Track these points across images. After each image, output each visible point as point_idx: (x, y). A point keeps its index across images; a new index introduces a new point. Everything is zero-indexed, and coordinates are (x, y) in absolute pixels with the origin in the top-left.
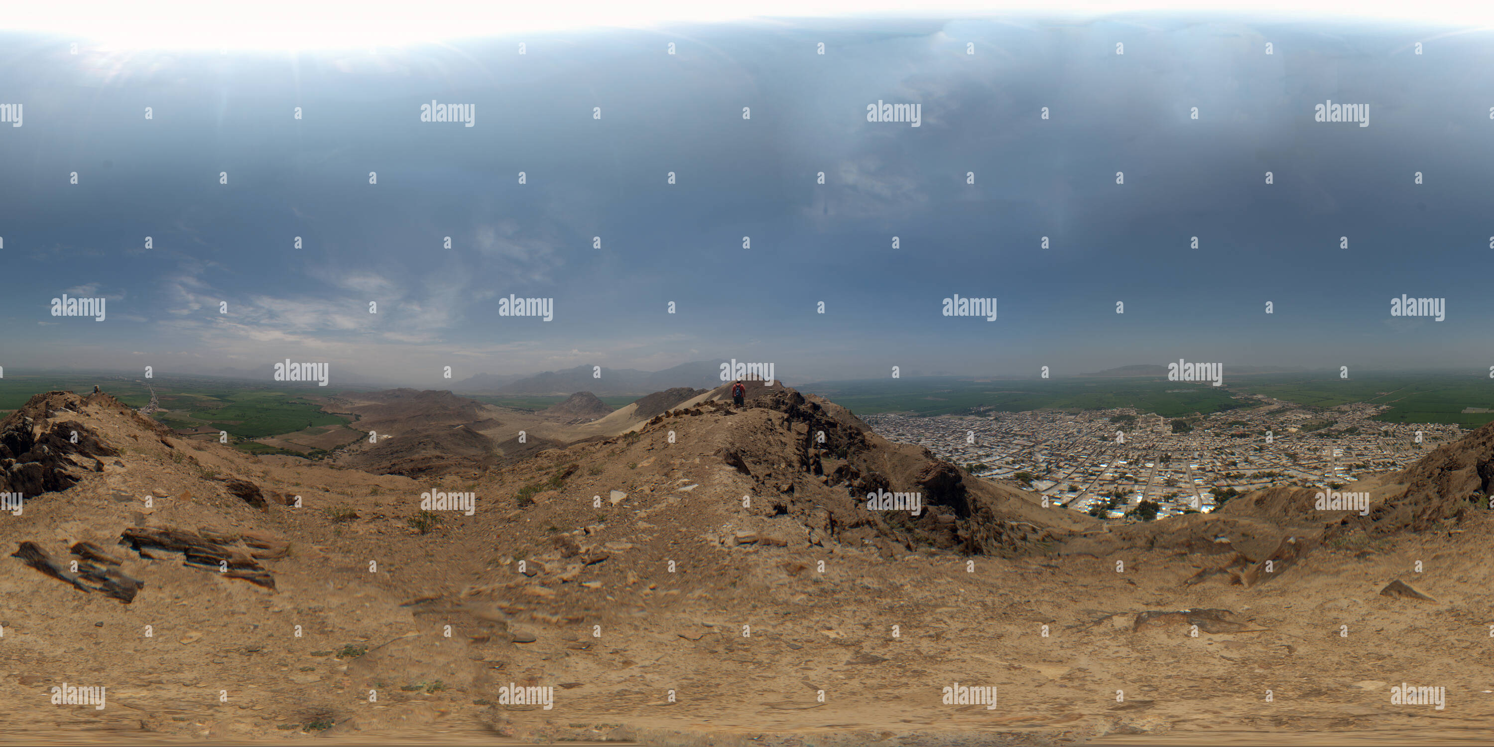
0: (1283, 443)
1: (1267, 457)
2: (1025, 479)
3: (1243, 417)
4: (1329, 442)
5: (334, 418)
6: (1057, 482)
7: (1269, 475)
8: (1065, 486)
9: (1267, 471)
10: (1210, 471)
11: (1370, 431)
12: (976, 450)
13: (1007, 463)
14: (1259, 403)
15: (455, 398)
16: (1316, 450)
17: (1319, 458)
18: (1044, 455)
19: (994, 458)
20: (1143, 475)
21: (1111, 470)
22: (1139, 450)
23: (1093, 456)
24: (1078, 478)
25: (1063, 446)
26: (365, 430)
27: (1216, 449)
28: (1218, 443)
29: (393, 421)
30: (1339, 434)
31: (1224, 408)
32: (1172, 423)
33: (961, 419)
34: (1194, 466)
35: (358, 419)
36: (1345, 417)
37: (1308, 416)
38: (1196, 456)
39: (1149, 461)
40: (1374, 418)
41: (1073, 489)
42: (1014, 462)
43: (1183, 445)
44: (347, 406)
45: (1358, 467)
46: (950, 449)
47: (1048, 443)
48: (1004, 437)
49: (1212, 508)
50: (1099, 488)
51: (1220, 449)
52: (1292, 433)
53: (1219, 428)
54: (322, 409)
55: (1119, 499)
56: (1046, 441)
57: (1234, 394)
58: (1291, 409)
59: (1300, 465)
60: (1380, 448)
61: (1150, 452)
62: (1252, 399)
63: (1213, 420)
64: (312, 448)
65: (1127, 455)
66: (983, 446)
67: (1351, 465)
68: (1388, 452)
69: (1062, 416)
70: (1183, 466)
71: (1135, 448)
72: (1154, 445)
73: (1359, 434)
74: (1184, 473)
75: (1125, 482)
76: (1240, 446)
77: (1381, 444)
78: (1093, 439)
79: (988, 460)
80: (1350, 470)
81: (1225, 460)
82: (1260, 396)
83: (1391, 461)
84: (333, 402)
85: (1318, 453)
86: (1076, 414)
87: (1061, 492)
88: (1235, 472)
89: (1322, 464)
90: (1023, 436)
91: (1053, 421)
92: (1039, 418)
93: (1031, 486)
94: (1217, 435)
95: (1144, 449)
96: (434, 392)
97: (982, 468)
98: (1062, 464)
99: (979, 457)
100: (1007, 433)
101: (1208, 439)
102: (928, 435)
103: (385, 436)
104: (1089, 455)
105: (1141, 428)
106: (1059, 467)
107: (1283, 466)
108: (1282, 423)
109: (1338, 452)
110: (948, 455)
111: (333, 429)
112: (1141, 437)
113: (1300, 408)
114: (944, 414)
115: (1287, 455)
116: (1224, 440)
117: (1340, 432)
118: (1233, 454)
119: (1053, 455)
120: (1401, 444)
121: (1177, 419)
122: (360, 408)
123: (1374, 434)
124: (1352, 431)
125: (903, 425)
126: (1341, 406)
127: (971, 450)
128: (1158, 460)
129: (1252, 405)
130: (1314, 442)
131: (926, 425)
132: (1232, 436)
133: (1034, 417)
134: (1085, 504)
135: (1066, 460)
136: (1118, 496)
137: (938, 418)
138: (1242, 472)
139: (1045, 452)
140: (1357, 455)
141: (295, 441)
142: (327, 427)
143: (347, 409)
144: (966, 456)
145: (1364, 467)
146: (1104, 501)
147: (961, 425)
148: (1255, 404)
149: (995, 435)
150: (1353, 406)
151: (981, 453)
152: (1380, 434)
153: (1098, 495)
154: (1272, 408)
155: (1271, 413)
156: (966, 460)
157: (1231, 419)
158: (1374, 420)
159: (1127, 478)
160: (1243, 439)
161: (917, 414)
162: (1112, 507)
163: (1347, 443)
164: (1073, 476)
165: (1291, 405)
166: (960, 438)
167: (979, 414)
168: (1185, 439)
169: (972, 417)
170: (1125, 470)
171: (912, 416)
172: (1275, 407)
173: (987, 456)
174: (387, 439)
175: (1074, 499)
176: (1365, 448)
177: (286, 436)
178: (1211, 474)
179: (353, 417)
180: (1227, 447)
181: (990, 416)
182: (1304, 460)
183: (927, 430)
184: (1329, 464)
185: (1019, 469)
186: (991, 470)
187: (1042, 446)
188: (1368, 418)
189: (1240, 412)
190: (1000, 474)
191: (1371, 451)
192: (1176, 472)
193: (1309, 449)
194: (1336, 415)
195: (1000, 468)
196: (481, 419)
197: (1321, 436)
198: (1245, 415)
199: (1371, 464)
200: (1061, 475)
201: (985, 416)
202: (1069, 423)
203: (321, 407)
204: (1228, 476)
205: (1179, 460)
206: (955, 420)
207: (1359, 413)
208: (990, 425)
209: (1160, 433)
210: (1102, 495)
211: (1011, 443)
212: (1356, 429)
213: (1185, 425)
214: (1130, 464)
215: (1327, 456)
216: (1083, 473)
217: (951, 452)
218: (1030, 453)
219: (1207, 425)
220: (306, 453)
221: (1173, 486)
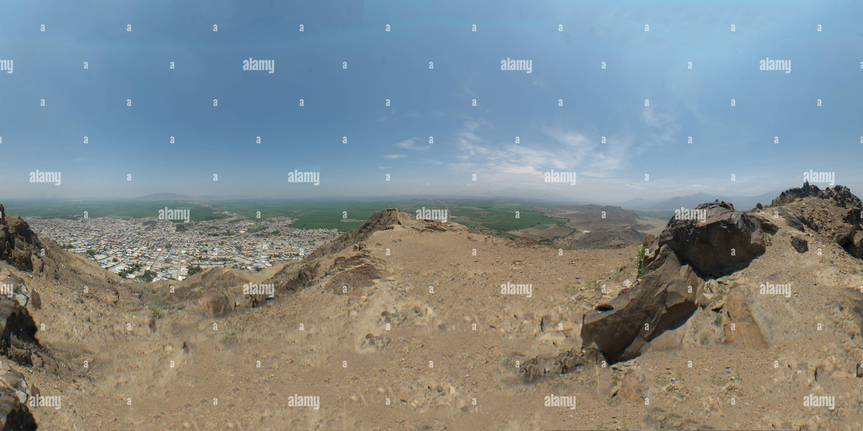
0: (235, 240)
1: (225, 248)
2: (91, 253)
3: (217, 224)
4: (261, 239)
5: (552, 220)
6: (108, 256)
7: (224, 260)
8: (111, 259)
9: (223, 257)
10: (192, 255)
11: (287, 233)
12: (69, 238)
13: (85, 245)
14: (225, 216)
15: (623, 210)
16: (253, 244)
17: (254, 250)
18: (105, 241)
19: (78, 242)
20: (154, 255)
21: (138, 251)
22: (155, 241)
23: (131, 243)
24: (120, 254)
25: (117, 236)
26: (574, 227)
27: (198, 242)
28: (200, 239)
29: (590, 223)
30: (268, 235)
31: (207, 219)
32: (176, 226)
33: (65, 221)
34: (183, 252)
35: (569, 221)
36: (273, 224)
37: (252, 224)
38: (186, 246)
39: (160, 247)
40: (289, 226)
41: (115, 260)
42: (88, 245)
43: (180, 239)
44: (558, 214)
45: (275, 256)
46: (57, 236)
47: (109, 235)
48: (85, 231)
49: (184, 278)
50: (129, 261)
51: (201, 242)
52: (241, 234)
53: (203, 230)
54: (545, 215)
55: (138, 267)
56: (107, 233)
57: (215, 211)
58: (243, 220)
59: (243, 254)
60: (290, 244)
61: (161, 242)
62: (221, 214)
63: (200, 225)
64: (541, 238)
65: (148, 244)
66: (73, 236)
67: (271, 255)
68: (295, 247)
69: (119, 220)
70: (177, 251)
71: (153, 240)
72: (164, 238)
73: (280, 235)
74: (177, 255)
75: (144, 259)
76: (212, 241)
77: (292, 242)
78: (134, 234)
79: (75, 243)
80: (270, 258)
81: (202, 249)
82: (226, 212)
83: (295, 253)
84: (550, 211)
85: (254, 247)
86: (127, 220)
87: (109, 261)
88: (205, 256)
89: (255, 253)
90: (96, 231)
91: (114, 223)
92: (106, 221)
93: (94, 257)
94: (201, 234)
95: (158, 240)
96: (612, 207)
97: (71, 247)
98: (113, 246)
99: (70, 241)
100: (87, 229)
101: (195, 236)
102: (46, 228)
103: (586, 231)
104: (130, 242)
105: (159, 228)
106: (111, 248)
107: (233, 254)
108: (237, 228)
109: (265, 246)
110: (55, 239)
111: (552, 226)
112: (158, 233)
113: (248, 219)
114: (56, 218)
115: (236, 247)
116: (204, 237)
117: (269, 234)
118: (207, 245)
119: (110, 241)
120: (303, 242)
121: (180, 223)
122: (570, 215)
123: (288, 235)
124: (276, 233)
125: (33, 223)
126: (272, 218)
127: (67, 237)
128: (164, 247)
129: (221, 217)
130: (253, 239)
131: (46, 223)
132: (209, 235)
133: (104, 220)
134: (118, 269)
135: (116, 244)
136: (137, 266)
137: (53, 220)
138: (208, 256)
139: (106, 239)
140: (276, 248)
141: (531, 233)
142: (548, 225)
143: (559, 215)
144: (64, 240)
145: (279, 256)
146: (129, 268)
147: (64, 224)
148: (222, 217)
149: (81, 230)
150: (279, 218)
151: (72, 239)
152: (292, 236)
153: (127, 264)
154: (232, 219)
155: (231, 222)
156: (63, 242)
157: (211, 225)
158: (289, 227)
159: (146, 257)
160: (215, 237)
161: (42, 217)
162: (131, 272)
163: (271, 240)
164: (117, 253)
165: (244, 217)
166: (63, 231)
167: (73, 219)
168: (182, 235)
169: (69, 220)
170: (146, 252)
171: (39, 219)
172: (234, 218)
173: (75, 241)
174: (587, 234)
175: (114, 265)
176: (282, 244)
177: (525, 230)
178: (191, 257)
179: (566, 220)
180: (204, 241)
181: (79, 220)
182: (245, 250)
183: (46, 226)
184: (259, 254)
185: (90, 248)
186: (75, 248)
187: (105, 236)
188: (287, 226)
189: (217, 221)
190: (79, 250)
191: (285, 246)
192: (172, 254)
193: (249, 244)
194: (268, 223)
195: (80, 247)
196: (638, 224)
197: (258, 235)
198: (218, 223)
199: (283, 254)
200: (111, 252)
201: (76, 220)
202: (122, 224)
203: (544, 213)
204: (200, 258)
205: (176, 247)
206: (62, 221)
207: (281, 222)
208: (79, 225)
209: (169, 231)
210: (129, 265)
211: (88, 235)
212: (279, 232)
213: (183, 227)
214: (149, 249)
215: (259, 248)
216: (123, 252)
217: (56, 238)
218: (98, 240)
219: (197, 228)
220: (538, 241)
221: (168, 263)
